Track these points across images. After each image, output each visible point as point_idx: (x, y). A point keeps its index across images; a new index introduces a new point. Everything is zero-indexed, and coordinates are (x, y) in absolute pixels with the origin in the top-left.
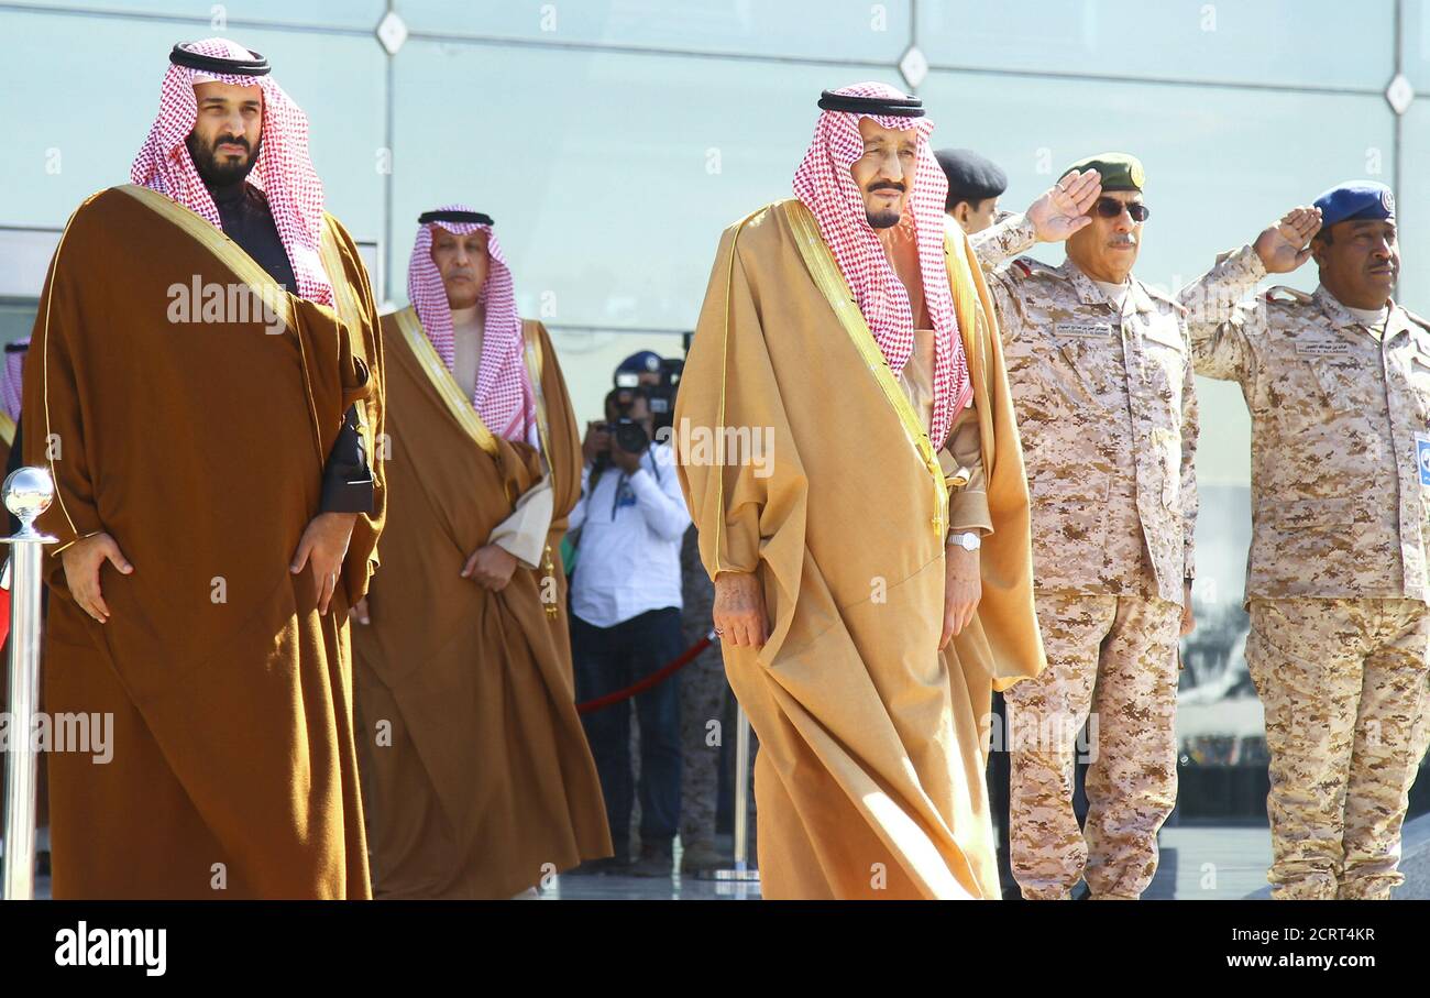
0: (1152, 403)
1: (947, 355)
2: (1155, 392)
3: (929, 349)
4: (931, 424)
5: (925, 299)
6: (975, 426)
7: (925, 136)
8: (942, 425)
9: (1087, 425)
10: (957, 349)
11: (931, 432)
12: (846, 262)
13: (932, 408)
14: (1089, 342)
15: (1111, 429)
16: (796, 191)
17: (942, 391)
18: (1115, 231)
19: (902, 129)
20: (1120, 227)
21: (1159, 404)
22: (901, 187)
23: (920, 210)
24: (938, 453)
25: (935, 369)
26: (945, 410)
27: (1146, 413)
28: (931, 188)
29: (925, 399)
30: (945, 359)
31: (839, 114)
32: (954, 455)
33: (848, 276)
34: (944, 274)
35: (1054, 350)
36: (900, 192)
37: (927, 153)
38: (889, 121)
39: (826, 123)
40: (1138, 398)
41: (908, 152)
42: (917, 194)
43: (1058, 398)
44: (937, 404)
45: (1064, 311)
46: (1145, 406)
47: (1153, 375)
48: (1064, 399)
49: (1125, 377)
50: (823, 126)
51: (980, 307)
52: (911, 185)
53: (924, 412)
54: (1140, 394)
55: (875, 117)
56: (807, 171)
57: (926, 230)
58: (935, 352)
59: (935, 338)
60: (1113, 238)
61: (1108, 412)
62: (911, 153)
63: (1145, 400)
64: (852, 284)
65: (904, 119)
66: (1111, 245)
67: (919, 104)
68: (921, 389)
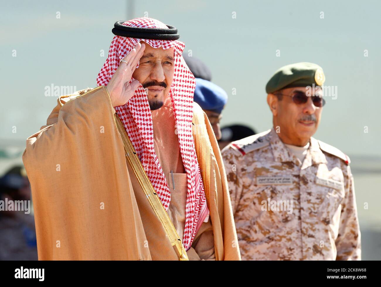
0: (316, 226)
1: (194, 189)
2: (319, 219)
3: (183, 185)
4: (184, 233)
5: (180, 154)
6: (211, 233)
7: (180, 52)
8: (190, 234)
9: (273, 243)
10: (199, 186)
11: (183, 238)
12: (130, 130)
13: (184, 223)
14: (279, 188)
15: (288, 244)
16: (98, 85)
17: (191, 212)
18: (303, 112)
19: (164, 49)
20: (306, 110)
21: (322, 226)
22: (164, 85)
23: (177, 98)
24: (187, 251)
25: (187, 198)
26: (192, 224)
27: (311, 232)
28: (184, 84)
29: (179, 217)
30: (193, 192)
31: (125, 38)
32: (197, 252)
33: (131, 139)
34: (192, 138)
35: (255, 197)
36: (163, 88)
37: (180, 62)
38: (156, 43)
39: (117, 44)
40: (307, 223)
41: (168, 63)
42: (175, 87)
43: (256, 227)
44: (187, 220)
45: (263, 169)
46: (312, 229)
47: (318, 208)
48: (261, 228)
49: (300, 209)
50: (115, 45)
51: (214, 158)
52: (171, 83)
53: (179, 226)
54: (308, 221)
55: (148, 41)
56: (106, 73)
57: (182, 110)
58: (187, 188)
59: (187, 178)
60: (302, 117)
61: (288, 233)
62: (171, 63)
63: (312, 224)
64: (134, 143)
65: (166, 42)
66: (301, 122)
67: (175, 32)
68: (176, 211)
